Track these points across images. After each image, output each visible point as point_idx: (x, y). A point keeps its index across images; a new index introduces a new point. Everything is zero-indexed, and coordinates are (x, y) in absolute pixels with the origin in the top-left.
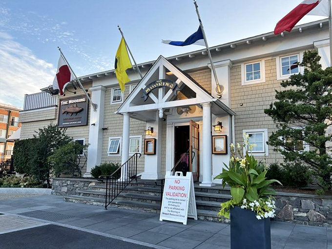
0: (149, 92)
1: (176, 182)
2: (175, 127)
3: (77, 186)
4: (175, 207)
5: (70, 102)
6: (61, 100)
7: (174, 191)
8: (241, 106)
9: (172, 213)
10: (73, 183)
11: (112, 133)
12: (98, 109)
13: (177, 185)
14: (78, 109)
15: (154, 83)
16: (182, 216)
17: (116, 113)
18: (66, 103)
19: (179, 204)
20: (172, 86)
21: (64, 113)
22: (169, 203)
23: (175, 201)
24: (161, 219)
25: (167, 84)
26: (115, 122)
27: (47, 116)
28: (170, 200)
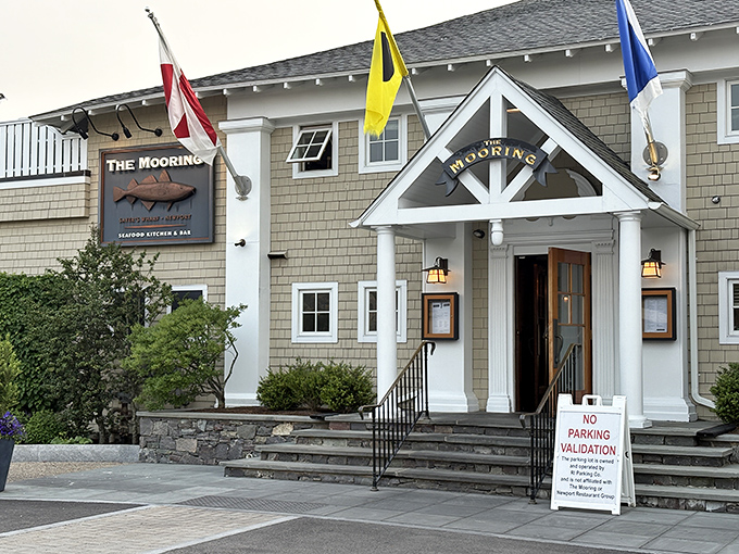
0: (462, 171)
1: (586, 419)
2: (516, 257)
3: (233, 434)
4: (589, 477)
5: (144, 162)
6: (105, 155)
7: (583, 441)
8: (716, 203)
9: (581, 491)
10: (218, 427)
11: (303, 271)
12: (255, 195)
13: (588, 427)
14: (176, 189)
15: (478, 146)
16: (607, 497)
17: (355, 224)
18: (126, 165)
19: (598, 471)
20: (531, 159)
21: (124, 197)
22: (574, 469)
23: (588, 464)
24: (554, 506)
25: (518, 153)
26: (313, 235)
27: (54, 205)
28: (574, 463)
